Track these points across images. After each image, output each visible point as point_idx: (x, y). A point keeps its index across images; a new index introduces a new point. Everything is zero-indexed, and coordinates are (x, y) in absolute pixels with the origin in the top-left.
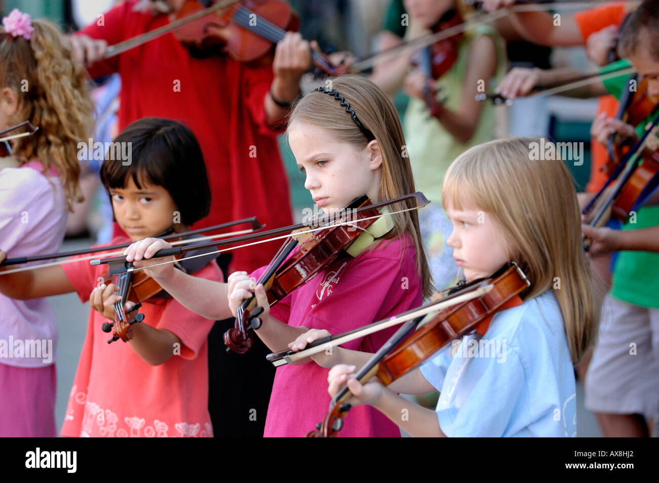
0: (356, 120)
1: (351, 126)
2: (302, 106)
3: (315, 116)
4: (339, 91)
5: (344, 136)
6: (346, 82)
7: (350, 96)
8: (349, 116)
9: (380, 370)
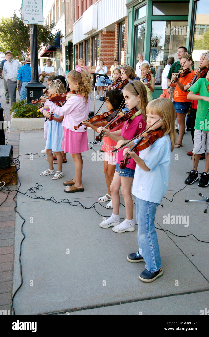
0: (136, 90)
1: (135, 92)
2: (126, 86)
3: (128, 89)
4: (134, 84)
5: (133, 94)
6: (136, 82)
7: (135, 85)
8: (135, 90)
9: (135, 149)
